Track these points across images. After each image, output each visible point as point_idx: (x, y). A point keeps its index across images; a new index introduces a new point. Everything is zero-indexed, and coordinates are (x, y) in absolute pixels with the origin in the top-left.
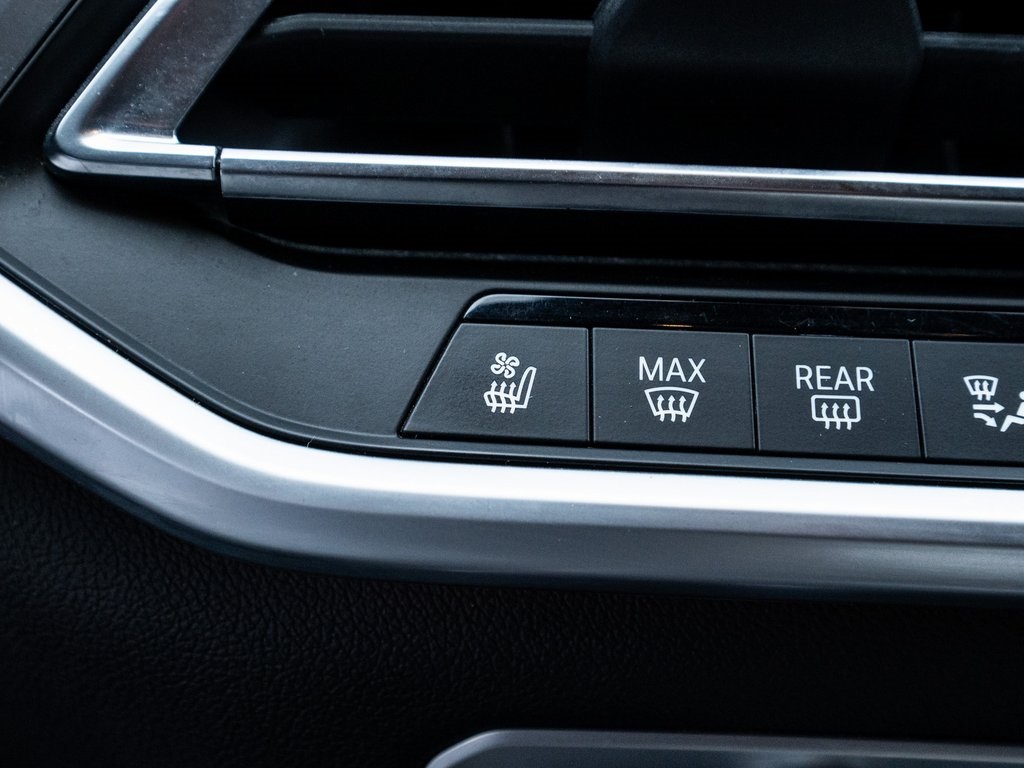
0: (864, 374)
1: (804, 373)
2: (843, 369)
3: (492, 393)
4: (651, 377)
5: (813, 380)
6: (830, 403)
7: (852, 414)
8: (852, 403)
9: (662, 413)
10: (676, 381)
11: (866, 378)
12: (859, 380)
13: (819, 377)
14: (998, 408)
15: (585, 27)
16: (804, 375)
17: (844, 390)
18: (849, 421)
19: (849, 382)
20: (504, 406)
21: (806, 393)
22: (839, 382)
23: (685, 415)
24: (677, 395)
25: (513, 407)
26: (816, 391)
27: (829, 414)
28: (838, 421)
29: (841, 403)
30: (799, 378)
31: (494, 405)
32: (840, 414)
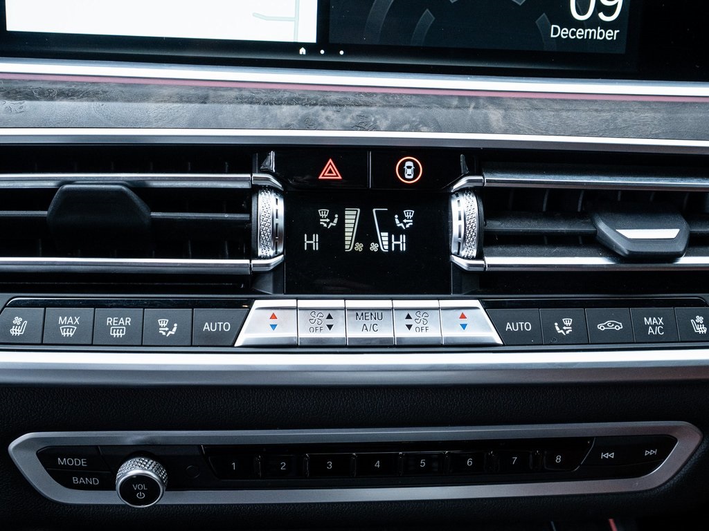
0: (128, 320)
1: (110, 320)
2: (122, 319)
3: (13, 329)
4: (62, 323)
5: (112, 322)
6: (116, 329)
7: (123, 332)
8: (123, 329)
9: (64, 334)
10: (70, 324)
11: (128, 321)
12: (126, 322)
13: (114, 321)
14: (167, 329)
15: (46, 213)
16: (109, 321)
17: (121, 325)
18: (121, 335)
19: (123, 323)
20: (16, 333)
21: (110, 326)
22: (120, 322)
23: (72, 334)
24: (70, 328)
25: (19, 334)
26: (113, 326)
27: (116, 333)
28: (118, 334)
29: (120, 329)
30: (108, 322)
31: (13, 333)
32: (119, 333)
